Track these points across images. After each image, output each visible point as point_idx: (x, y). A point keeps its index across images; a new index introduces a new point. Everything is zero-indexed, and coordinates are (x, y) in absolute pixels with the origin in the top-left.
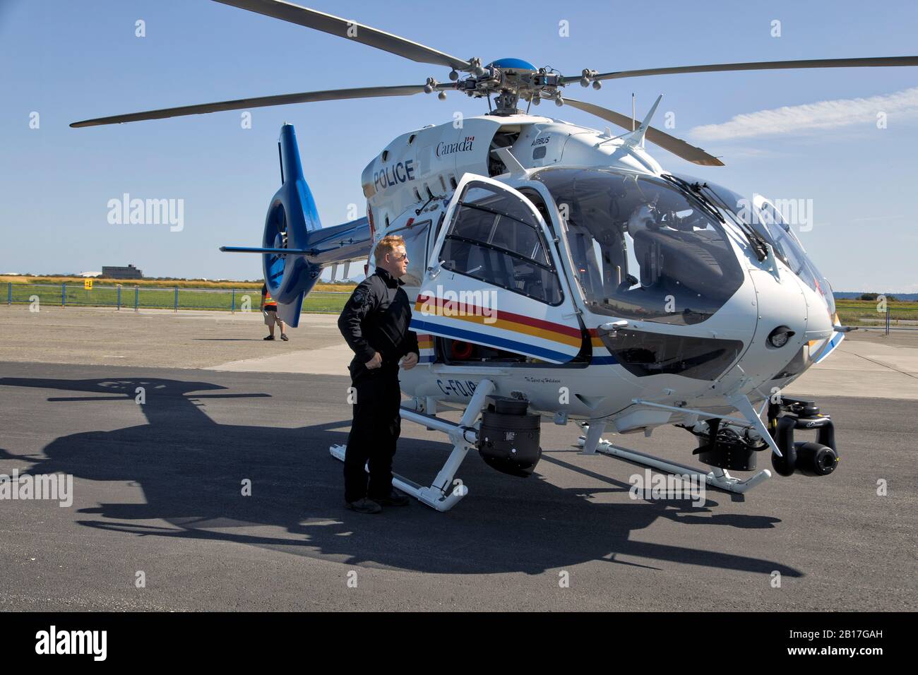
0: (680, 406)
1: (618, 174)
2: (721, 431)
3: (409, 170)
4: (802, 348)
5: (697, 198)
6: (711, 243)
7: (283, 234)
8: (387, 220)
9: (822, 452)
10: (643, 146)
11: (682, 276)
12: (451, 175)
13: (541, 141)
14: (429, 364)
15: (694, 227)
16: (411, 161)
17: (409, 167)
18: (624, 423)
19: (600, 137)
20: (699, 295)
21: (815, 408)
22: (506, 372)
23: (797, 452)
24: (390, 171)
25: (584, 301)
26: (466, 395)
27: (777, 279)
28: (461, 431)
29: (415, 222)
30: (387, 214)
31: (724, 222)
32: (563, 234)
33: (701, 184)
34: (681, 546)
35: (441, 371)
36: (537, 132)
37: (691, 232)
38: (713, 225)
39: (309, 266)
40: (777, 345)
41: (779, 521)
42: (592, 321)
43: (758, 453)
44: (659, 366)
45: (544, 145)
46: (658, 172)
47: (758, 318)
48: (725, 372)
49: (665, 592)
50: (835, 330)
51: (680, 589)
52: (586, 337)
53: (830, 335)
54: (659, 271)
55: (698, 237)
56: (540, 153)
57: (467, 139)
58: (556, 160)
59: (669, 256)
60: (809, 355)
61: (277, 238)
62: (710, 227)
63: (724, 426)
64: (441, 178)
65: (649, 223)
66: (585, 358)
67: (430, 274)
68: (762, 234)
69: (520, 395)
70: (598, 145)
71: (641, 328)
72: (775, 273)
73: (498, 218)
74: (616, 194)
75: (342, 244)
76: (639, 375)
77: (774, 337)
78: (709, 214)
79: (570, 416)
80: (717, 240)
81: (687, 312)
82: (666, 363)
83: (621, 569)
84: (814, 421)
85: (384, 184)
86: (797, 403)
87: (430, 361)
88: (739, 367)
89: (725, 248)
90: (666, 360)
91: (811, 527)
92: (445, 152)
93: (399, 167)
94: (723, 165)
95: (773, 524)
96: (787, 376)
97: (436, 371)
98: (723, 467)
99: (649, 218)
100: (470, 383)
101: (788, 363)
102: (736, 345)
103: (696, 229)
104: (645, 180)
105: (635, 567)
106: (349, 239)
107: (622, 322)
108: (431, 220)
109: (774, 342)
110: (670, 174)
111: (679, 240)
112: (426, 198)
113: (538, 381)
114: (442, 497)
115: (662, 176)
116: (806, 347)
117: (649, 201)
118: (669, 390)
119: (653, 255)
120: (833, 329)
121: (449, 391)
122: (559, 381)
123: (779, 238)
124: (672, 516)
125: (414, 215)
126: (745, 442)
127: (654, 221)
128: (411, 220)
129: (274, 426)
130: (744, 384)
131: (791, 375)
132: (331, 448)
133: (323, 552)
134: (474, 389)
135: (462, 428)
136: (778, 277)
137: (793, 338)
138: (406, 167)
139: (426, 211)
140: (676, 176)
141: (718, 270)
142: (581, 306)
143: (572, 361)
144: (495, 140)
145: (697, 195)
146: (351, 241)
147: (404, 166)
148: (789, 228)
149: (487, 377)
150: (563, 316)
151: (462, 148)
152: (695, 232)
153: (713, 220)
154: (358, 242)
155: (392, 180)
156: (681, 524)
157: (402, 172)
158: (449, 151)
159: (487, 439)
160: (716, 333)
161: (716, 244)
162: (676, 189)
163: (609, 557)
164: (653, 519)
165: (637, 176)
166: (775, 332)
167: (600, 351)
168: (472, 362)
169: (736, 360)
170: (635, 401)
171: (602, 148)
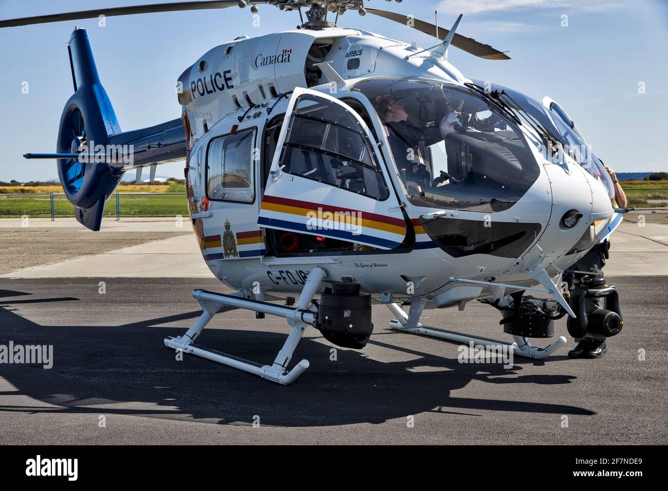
0: (490, 281)
1: (427, 83)
2: (523, 303)
3: (227, 80)
4: (589, 227)
5: (497, 103)
6: (510, 142)
7: (80, 138)
8: (206, 126)
9: (609, 316)
10: (446, 57)
11: (488, 172)
12: (269, 84)
13: (354, 53)
14: (261, 257)
15: (495, 128)
16: (229, 71)
17: (227, 77)
18: (443, 298)
19: (408, 49)
20: (503, 187)
21: (602, 279)
22: (336, 260)
23: (588, 317)
24: (208, 80)
25: (406, 195)
26: (296, 283)
27: (567, 171)
28: (299, 314)
29: (239, 129)
30: (205, 121)
31: (521, 124)
32: (385, 139)
33: (500, 91)
34: (494, 399)
35: (271, 263)
36: (348, 45)
37: (492, 133)
38: (511, 126)
39: (111, 169)
40: (569, 226)
41: (575, 378)
42: (414, 212)
43: (555, 321)
44: (472, 248)
45: (357, 57)
46: (462, 81)
47: (553, 204)
48: (527, 250)
49: (486, 430)
50: (616, 212)
51: (499, 427)
52: (410, 225)
53: (611, 216)
54: (469, 167)
55: (499, 137)
56: (354, 64)
57: (284, 51)
58: (369, 71)
59: (477, 155)
60: (595, 234)
61: (73, 143)
62: (509, 128)
63: (525, 300)
64: (261, 88)
65: (456, 126)
66: (409, 245)
67: (273, 177)
68: (553, 133)
69: (350, 279)
70: (407, 58)
71: (456, 216)
72: (564, 166)
73: (328, 126)
74: (424, 100)
75: (149, 147)
76: (456, 256)
77: (566, 219)
78: (507, 118)
79: (394, 296)
80: (516, 139)
81: (493, 202)
82: (477, 246)
83: (449, 417)
84: (601, 291)
85: (201, 92)
86: (587, 276)
87: (262, 255)
88: (538, 246)
89: (523, 146)
90: (477, 243)
91: (602, 381)
92: (263, 64)
93: (218, 77)
94: (510, 59)
95: (570, 380)
96: (577, 252)
97: (267, 263)
98: (524, 336)
99: (456, 122)
100: (301, 272)
101: (578, 240)
102: (536, 227)
103: (496, 130)
104: (450, 88)
105: (460, 415)
106: (157, 143)
107: (441, 212)
108: (257, 127)
109: (566, 223)
110: (472, 83)
111: (483, 140)
112: (245, 106)
113: (367, 266)
114: (284, 372)
115: (465, 84)
116: (592, 227)
117: (455, 107)
118: (481, 267)
119: (463, 154)
120: (614, 211)
121: (279, 281)
122: (386, 265)
123: (566, 134)
124: (484, 378)
125: (237, 122)
126: (543, 313)
127: (460, 124)
128: (235, 127)
129: (98, 325)
130: (542, 260)
131: (581, 251)
132: (166, 340)
133: (196, 417)
134: (305, 277)
135: (300, 310)
136: (567, 169)
137: (581, 219)
138: (225, 76)
139: (249, 117)
140: (478, 85)
141: (518, 165)
142: (404, 199)
143: (398, 247)
144: (310, 52)
145: (496, 100)
146: (159, 145)
147: (222, 75)
148: (573, 125)
149: (318, 266)
150: (389, 209)
151: (280, 60)
152: (496, 133)
153: (511, 123)
154: (167, 145)
155: (210, 88)
156: (493, 384)
157: (221, 82)
158: (268, 63)
159: (327, 318)
160: (519, 218)
161: (514, 143)
162: (477, 96)
163: (437, 409)
164: (468, 381)
165: (442, 85)
166: (567, 215)
167: (422, 237)
168: (302, 254)
169: (536, 240)
170: (452, 278)
171: (411, 60)
